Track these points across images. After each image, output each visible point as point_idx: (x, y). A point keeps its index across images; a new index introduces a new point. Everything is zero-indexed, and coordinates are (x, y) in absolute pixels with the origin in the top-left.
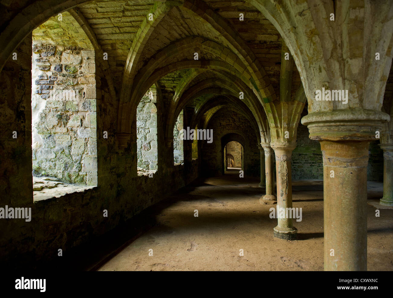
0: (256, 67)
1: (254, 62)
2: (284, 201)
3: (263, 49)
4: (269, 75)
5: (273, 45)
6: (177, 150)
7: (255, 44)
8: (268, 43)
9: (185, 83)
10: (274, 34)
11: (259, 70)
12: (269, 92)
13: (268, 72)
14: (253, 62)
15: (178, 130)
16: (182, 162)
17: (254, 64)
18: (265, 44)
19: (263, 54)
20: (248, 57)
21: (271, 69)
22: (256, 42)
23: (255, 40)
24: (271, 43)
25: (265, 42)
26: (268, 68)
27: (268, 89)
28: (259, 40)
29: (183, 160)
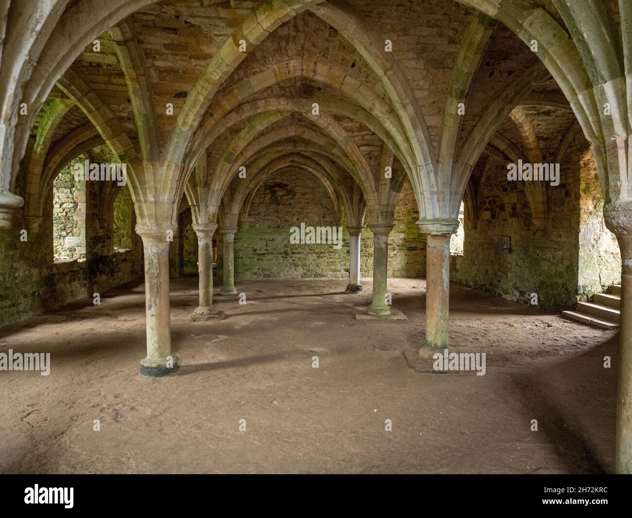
0: (90, 104)
1: (85, 96)
2: (152, 317)
3: (99, 75)
4: (121, 119)
5: (113, 70)
6: (73, 236)
7: (83, 67)
8: (105, 67)
9: (50, 123)
10: (109, 54)
11: (97, 109)
12: (120, 146)
13: (118, 114)
14: (83, 96)
15: (75, 202)
16: (83, 257)
17: (84, 99)
18: (100, 69)
19: (101, 83)
20: (73, 87)
21: (123, 109)
22: (85, 64)
23: (81, 61)
24: (109, 68)
25: (99, 65)
26: (117, 106)
27: (118, 141)
28: (88, 61)
29: (85, 252)
